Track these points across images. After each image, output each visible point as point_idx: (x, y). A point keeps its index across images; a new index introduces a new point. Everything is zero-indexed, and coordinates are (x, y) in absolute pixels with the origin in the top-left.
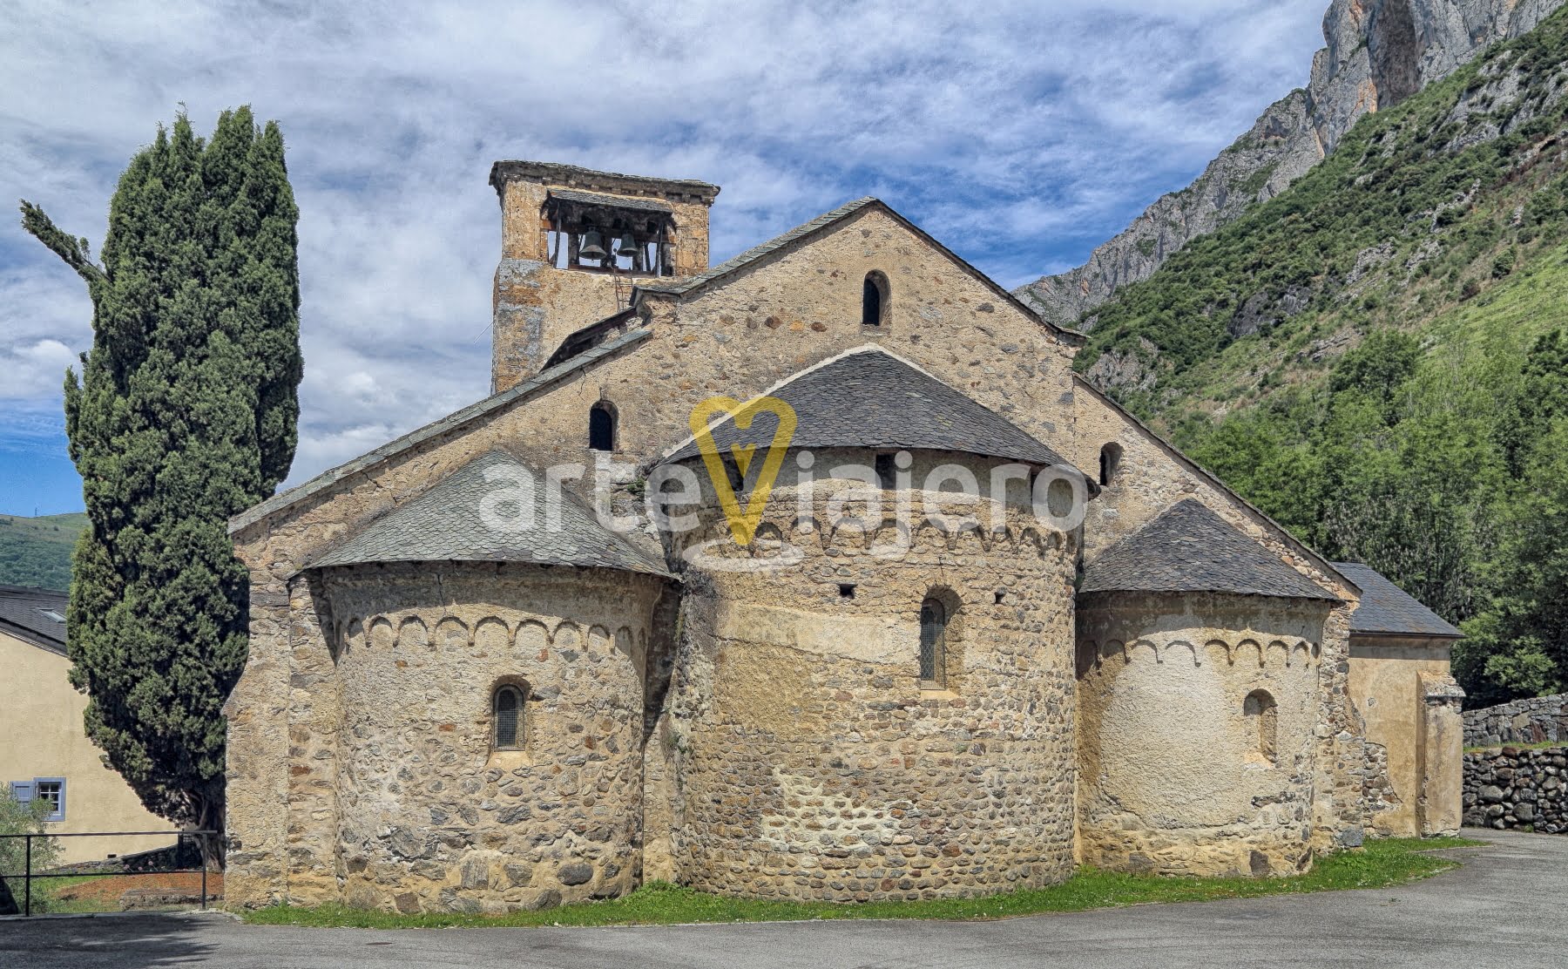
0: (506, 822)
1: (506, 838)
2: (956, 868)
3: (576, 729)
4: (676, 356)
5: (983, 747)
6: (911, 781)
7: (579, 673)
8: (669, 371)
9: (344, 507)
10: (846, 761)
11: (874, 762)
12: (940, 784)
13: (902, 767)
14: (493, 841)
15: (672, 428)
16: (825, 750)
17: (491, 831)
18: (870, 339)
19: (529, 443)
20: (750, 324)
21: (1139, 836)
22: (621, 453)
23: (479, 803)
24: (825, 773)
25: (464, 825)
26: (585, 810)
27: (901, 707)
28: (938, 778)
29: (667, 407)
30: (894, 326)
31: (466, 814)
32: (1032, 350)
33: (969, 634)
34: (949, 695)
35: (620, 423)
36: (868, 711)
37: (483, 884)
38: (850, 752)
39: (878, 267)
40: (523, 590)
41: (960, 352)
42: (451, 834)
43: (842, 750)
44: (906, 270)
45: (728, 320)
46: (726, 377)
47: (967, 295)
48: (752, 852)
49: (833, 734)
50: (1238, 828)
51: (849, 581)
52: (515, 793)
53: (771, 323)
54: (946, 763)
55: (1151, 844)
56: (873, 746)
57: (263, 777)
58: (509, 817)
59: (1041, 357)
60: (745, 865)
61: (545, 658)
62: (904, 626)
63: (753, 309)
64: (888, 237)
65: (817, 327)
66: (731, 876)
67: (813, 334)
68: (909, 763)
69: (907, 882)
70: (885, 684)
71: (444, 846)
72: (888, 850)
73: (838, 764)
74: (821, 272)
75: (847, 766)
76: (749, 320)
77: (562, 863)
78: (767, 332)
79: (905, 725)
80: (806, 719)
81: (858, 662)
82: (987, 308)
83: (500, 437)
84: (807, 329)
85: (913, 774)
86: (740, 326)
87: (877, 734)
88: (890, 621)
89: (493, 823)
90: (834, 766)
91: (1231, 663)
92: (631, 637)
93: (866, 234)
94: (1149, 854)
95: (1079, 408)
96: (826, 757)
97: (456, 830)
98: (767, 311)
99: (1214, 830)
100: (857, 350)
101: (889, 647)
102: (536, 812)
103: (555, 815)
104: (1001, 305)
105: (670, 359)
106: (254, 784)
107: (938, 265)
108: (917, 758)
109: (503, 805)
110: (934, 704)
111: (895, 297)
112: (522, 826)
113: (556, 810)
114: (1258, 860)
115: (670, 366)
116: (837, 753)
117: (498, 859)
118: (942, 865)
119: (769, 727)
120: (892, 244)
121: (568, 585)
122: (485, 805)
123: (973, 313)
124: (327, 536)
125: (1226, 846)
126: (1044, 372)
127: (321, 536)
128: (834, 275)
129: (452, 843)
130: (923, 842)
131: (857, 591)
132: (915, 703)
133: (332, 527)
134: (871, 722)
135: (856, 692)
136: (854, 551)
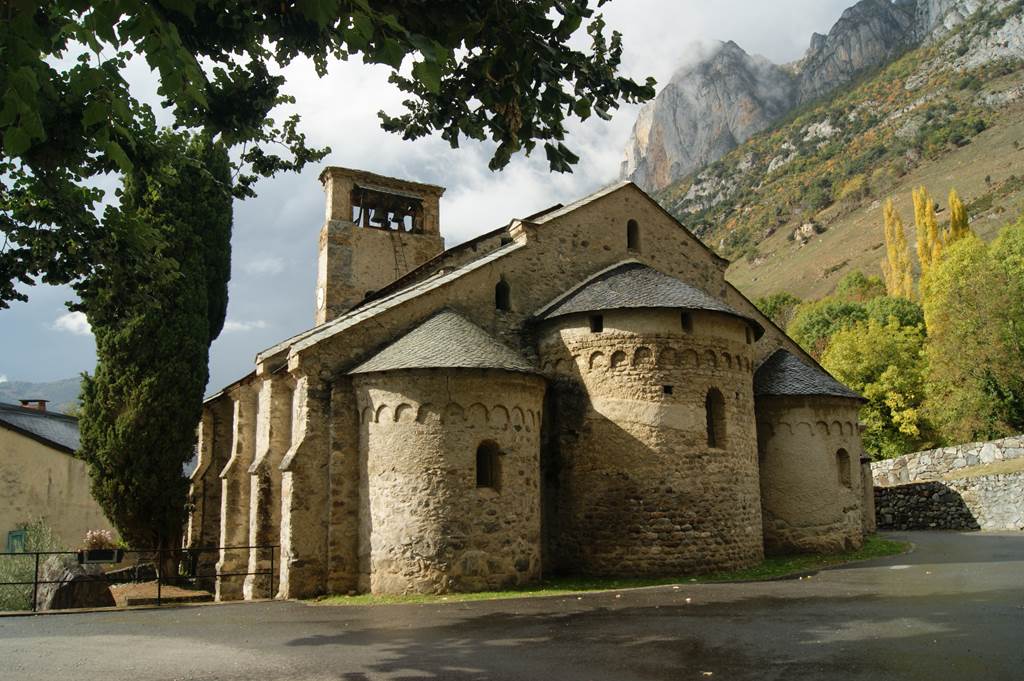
0: (488, 532)
1: (488, 542)
2: (731, 551)
3: (521, 473)
4: (539, 259)
5: (737, 480)
6: (707, 501)
7: (522, 438)
8: (535, 268)
9: (362, 338)
10: (674, 489)
11: (689, 490)
12: (721, 502)
13: (702, 492)
14: (480, 545)
15: (539, 299)
16: (662, 483)
17: (479, 538)
18: (631, 256)
19: (464, 304)
20: (574, 245)
21: (787, 532)
22: (513, 312)
23: (472, 520)
24: (662, 496)
25: (464, 535)
26: (527, 524)
27: (700, 457)
28: (720, 498)
29: (536, 288)
30: (642, 251)
31: (464, 527)
32: (706, 267)
33: (728, 415)
34: (721, 451)
35: (511, 295)
36: (684, 459)
37: (475, 573)
38: (676, 484)
39: (634, 218)
40: (496, 387)
41: (674, 265)
42: (454, 541)
43: (671, 483)
44: (647, 220)
45: (563, 241)
46: (563, 272)
47: (674, 236)
48: (618, 547)
49: (666, 473)
50: (837, 525)
51: (670, 384)
52: (493, 513)
53: (584, 244)
54: (723, 489)
55: (794, 536)
56: (687, 480)
57: (313, 509)
58: (491, 528)
59: (711, 271)
60: (614, 555)
61: (505, 429)
62: (698, 410)
63: (575, 236)
64: (637, 202)
65: (606, 248)
66: (603, 563)
67: (605, 252)
68: (706, 490)
69: (709, 560)
70: (691, 444)
71: (450, 549)
72: (699, 542)
73: (670, 491)
74: (607, 218)
75: (674, 492)
76: (573, 242)
77: (517, 558)
78: (582, 248)
79: (702, 468)
80: (650, 464)
81: (677, 431)
82: (685, 244)
83: (448, 300)
84: (602, 249)
85: (708, 496)
86: (569, 245)
87: (689, 472)
88: (692, 407)
89: (479, 532)
90: (668, 492)
91: (829, 434)
92: (533, 416)
93: (627, 200)
94: (794, 542)
95: (730, 298)
96: (663, 487)
97: (458, 538)
98: (581, 238)
99: (827, 526)
100: (627, 262)
101: (693, 423)
102: (504, 525)
103: (513, 527)
104: (691, 242)
105: (535, 260)
106: (308, 514)
107: (660, 218)
108: (709, 487)
109: (485, 521)
110: (715, 455)
111: (642, 234)
112: (495, 535)
113: (513, 524)
114: (848, 541)
115: (536, 264)
116: (669, 484)
117: (483, 557)
118: (725, 550)
119: (626, 470)
120: (639, 207)
121: (518, 384)
122: (475, 522)
123: (679, 246)
124: (352, 356)
125: (833, 536)
126: (712, 278)
127: (348, 356)
128: (613, 220)
129: (456, 547)
130: (716, 536)
131: (674, 390)
132: (706, 454)
133: (355, 351)
134: (686, 465)
135: (677, 448)
136: (672, 367)
